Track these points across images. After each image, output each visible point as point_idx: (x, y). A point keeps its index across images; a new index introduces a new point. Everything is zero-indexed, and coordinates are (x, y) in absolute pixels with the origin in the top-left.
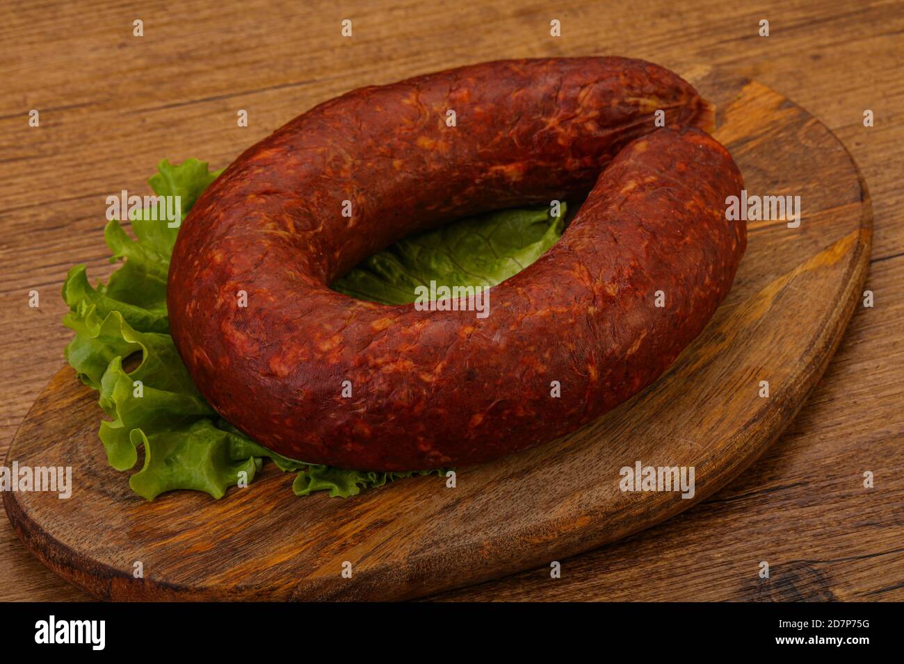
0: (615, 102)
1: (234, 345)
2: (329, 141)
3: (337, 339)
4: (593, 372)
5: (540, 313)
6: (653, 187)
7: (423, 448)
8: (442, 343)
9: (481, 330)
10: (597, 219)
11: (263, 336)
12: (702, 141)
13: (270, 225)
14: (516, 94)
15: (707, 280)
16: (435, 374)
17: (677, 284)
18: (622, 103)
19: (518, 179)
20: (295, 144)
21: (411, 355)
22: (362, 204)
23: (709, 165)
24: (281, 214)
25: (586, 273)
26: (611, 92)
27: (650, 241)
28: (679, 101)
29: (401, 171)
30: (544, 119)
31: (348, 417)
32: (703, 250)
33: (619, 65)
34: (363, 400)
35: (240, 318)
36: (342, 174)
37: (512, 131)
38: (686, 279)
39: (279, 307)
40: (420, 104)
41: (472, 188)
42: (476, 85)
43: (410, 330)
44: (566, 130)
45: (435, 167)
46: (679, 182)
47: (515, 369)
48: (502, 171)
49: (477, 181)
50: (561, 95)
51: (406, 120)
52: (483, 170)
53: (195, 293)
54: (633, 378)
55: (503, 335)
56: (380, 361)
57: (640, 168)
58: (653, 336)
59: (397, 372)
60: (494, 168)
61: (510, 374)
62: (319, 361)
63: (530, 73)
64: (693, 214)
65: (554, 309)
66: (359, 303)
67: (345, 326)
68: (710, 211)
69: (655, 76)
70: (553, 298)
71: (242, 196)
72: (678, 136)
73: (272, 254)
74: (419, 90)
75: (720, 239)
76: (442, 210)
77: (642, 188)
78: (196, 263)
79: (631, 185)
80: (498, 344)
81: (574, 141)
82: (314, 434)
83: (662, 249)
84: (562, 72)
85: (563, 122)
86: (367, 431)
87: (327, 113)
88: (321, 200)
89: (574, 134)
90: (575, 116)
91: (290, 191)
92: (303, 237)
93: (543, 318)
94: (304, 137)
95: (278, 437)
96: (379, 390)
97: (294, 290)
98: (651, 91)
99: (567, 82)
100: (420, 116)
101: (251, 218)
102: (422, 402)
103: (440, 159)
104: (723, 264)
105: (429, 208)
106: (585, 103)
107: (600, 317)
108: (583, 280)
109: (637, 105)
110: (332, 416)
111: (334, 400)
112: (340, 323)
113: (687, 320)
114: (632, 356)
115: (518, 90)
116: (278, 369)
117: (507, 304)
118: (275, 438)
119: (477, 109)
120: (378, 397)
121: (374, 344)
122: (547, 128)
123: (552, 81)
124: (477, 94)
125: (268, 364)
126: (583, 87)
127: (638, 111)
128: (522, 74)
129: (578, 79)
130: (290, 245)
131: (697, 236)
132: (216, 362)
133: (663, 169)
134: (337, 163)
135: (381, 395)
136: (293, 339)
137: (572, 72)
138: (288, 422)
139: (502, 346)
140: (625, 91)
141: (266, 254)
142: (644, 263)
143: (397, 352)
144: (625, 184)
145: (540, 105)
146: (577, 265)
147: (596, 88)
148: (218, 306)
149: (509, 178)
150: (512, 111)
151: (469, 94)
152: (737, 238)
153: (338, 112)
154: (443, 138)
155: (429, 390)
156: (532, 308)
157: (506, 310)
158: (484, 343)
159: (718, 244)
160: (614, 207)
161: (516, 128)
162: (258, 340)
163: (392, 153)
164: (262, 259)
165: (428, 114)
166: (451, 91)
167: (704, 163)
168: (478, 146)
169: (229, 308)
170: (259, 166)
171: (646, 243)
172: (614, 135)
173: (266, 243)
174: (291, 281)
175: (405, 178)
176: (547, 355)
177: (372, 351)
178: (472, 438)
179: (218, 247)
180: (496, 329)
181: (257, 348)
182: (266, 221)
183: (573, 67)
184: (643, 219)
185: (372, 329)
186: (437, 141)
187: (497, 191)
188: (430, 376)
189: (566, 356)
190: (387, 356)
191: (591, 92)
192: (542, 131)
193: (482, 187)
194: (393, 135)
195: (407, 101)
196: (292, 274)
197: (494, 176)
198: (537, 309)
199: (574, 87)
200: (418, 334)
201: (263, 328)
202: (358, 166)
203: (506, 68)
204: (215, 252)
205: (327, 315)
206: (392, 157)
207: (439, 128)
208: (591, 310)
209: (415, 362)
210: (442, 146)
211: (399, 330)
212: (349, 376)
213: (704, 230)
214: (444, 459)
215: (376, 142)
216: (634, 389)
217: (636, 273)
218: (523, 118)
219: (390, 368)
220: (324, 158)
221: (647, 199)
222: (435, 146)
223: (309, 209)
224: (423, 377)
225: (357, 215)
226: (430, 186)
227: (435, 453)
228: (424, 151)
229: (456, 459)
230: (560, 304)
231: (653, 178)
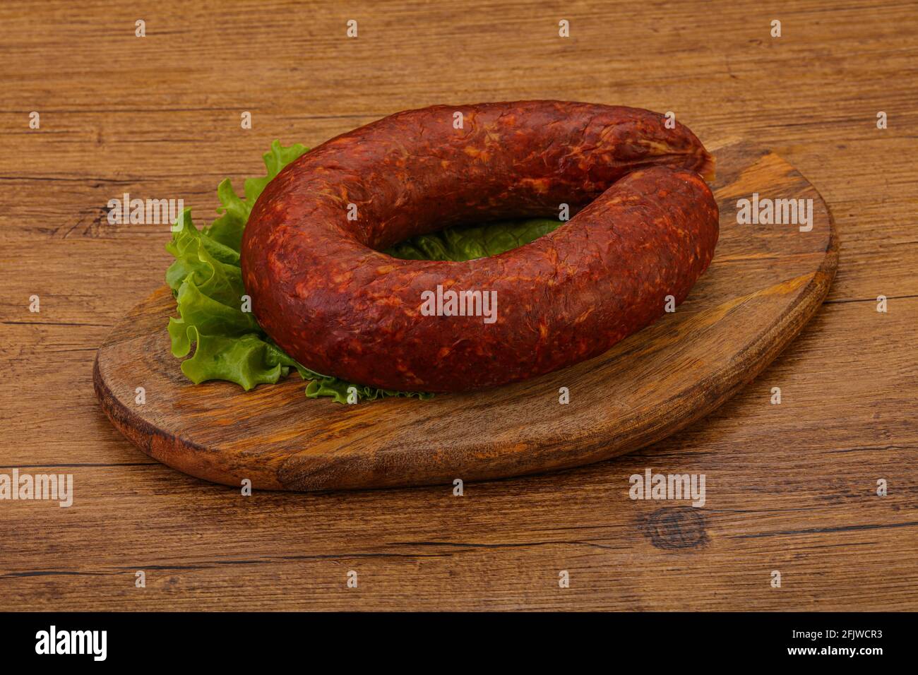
0: (629, 141)
1: (274, 271)
2: (394, 138)
3: (348, 275)
4: (544, 330)
5: (510, 278)
6: (633, 204)
7: (400, 368)
9: (460, 284)
10: (580, 220)
11: (295, 267)
12: (689, 179)
13: (327, 191)
14: (552, 125)
15: (658, 280)
16: (416, 311)
17: (629, 276)
18: (635, 143)
19: (543, 192)
20: (366, 137)
21: (401, 294)
22: (410, 190)
23: (687, 197)
24: (338, 185)
25: (555, 256)
26: (628, 133)
27: (615, 241)
28: (687, 150)
29: (447, 170)
30: (570, 147)
31: (346, 335)
32: (660, 256)
33: (640, 113)
34: (359, 323)
35: (282, 251)
36: (398, 164)
37: (543, 153)
38: (638, 274)
39: (312, 247)
40: (475, 122)
41: (506, 193)
42: (523, 114)
43: (406, 277)
44: (586, 158)
45: (476, 171)
46: (656, 204)
48: (531, 183)
49: (510, 188)
50: (588, 130)
52: (516, 180)
53: (256, 231)
54: (579, 342)
56: (376, 295)
57: (629, 190)
58: (599, 312)
59: (387, 305)
60: (525, 180)
62: (332, 289)
63: (569, 111)
64: (659, 228)
65: (521, 277)
66: (374, 253)
67: (357, 267)
68: (674, 228)
70: (522, 270)
71: (312, 168)
72: (671, 173)
73: (320, 210)
74: (477, 111)
75: (678, 251)
76: (480, 208)
77: (624, 203)
78: (264, 210)
79: (617, 200)
81: (592, 167)
83: (623, 248)
84: (594, 114)
85: (584, 151)
86: (359, 348)
87: (400, 118)
88: (374, 180)
89: (592, 162)
90: (596, 148)
91: (351, 169)
93: (511, 282)
94: (375, 133)
95: (296, 347)
96: (371, 317)
97: (327, 236)
98: (662, 138)
99: (595, 121)
100: (472, 130)
101: (314, 183)
102: (403, 332)
103: (481, 165)
104: (677, 271)
105: (469, 204)
106: (605, 139)
107: (558, 290)
108: (550, 260)
109: (648, 146)
110: (335, 333)
111: (337, 321)
112: (354, 264)
113: (634, 306)
114: (579, 324)
115: (555, 122)
116: (301, 292)
117: (486, 269)
118: (293, 347)
119: (519, 132)
120: (370, 323)
121: (375, 282)
122: (572, 154)
123: (585, 119)
124: (521, 120)
125: (295, 288)
126: (606, 126)
127: (648, 152)
128: (562, 111)
129: (605, 120)
130: (339, 208)
131: (656, 245)
132: (260, 284)
133: (647, 192)
134: (396, 155)
135: (373, 321)
136: (316, 271)
137: (601, 115)
138: (303, 334)
140: (640, 134)
141: (316, 210)
142: (603, 255)
143: (391, 291)
144: (612, 199)
145: (569, 135)
146: (550, 249)
147: (617, 129)
148: (269, 242)
149: (536, 190)
150: (546, 137)
151: (515, 120)
152: (696, 255)
153: (409, 119)
154: (487, 150)
155: (409, 323)
156: (505, 274)
157: (484, 273)
159: (675, 255)
160: (596, 213)
161: (547, 151)
162: (291, 269)
163: (443, 154)
164: (312, 212)
165: (478, 130)
166: (502, 115)
167: (683, 195)
168: (514, 161)
169: (277, 243)
170: (334, 149)
171: (611, 241)
172: (627, 168)
173: (319, 202)
174: (328, 230)
175: (450, 176)
176: (507, 311)
177: (372, 287)
178: (440, 366)
179: (282, 199)
180: (472, 285)
181: (289, 275)
182: (324, 187)
183: (604, 111)
184: (615, 225)
185: (377, 272)
186: (481, 152)
187: (526, 199)
188: (413, 312)
189: (523, 314)
190: (383, 293)
191: (612, 131)
192: (567, 155)
193: (514, 194)
194: (447, 141)
196: (331, 226)
197: (524, 186)
198: (507, 275)
199: (599, 126)
200: (411, 280)
201: (297, 260)
202: (413, 160)
203: (551, 105)
204: (278, 202)
205: (346, 257)
206: (442, 158)
207: (485, 142)
208: (551, 282)
209: (403, 300)
210: (484, 155)
211: (397, 275)
212: (351, 303)
213: (663, 241)
214: (418, 381)
215: (431, 144)
216: (580, 353)
217: (595, 262)
218: (554, 144)
219: (383, 301)
220: (386, 150)
221: (625, 211)
222: (479, 154)
223: (363, 185)
224: (406, 312)
225: (404, 197)
226: (470, 186)
227: (410, 374)
228: (469, 157)
229: (427, 383)
230: (527, 274)
231: (636, 198)
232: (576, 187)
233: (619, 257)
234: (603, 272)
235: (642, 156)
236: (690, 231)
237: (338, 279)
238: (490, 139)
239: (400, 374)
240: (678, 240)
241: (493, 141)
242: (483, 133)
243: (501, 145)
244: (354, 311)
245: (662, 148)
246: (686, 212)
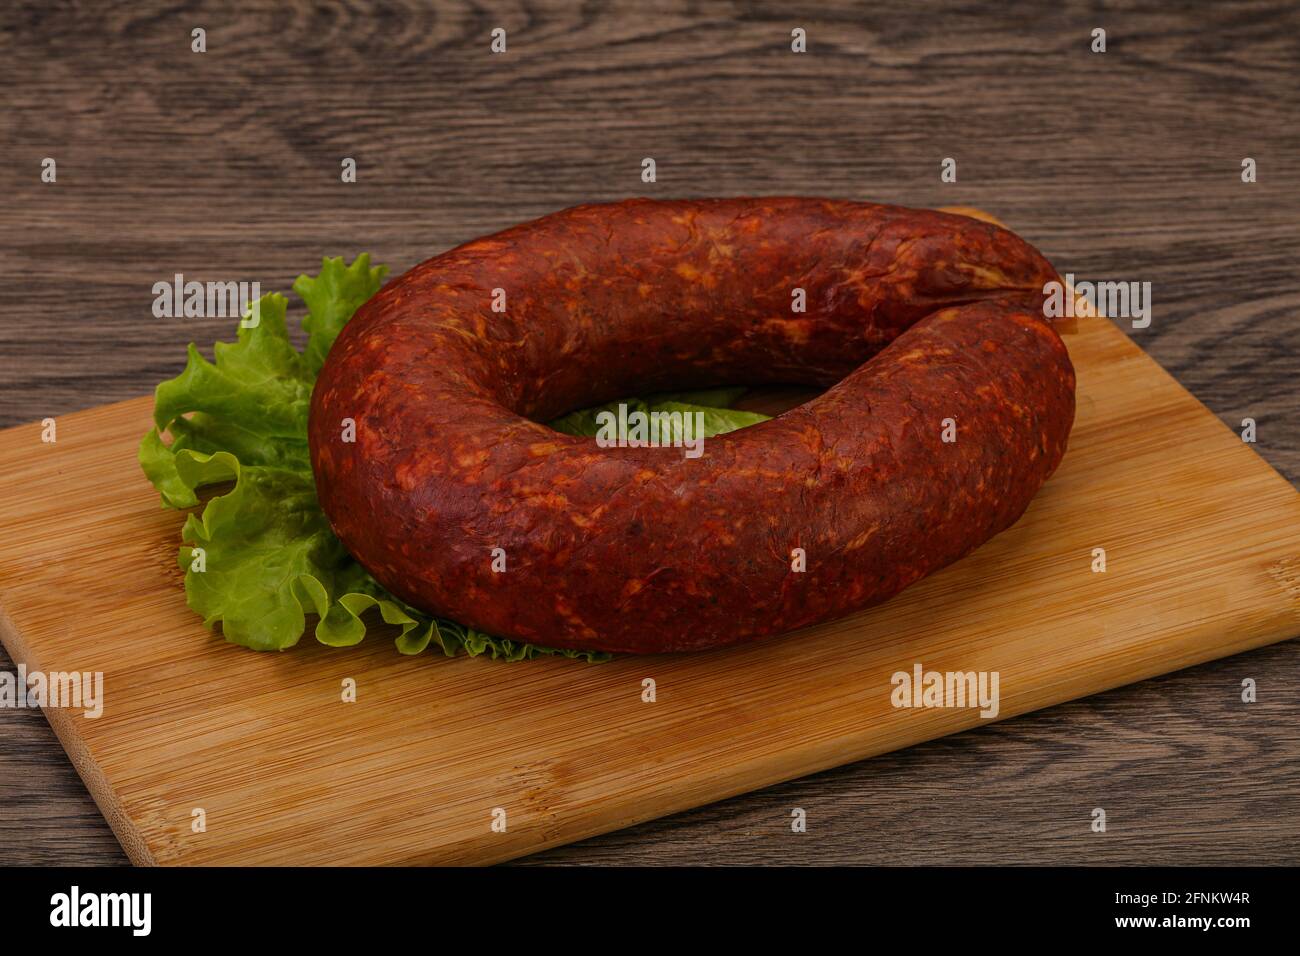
0: (941, 264)
1: (361, 444)
2: (564, 245)
3: (482, 456)
4: (796, 559)
5: (745, 472)
6: (942, 361)
7: (563, 611)
8: (609, 484)
9: (663, 477)
10: (857, 384)
11: (397, 439)
12: (1030, 324)
13: (453, 321)
14: (819, 235)
15: (981, 486)
16: (590, 519)
17: (936, 477)
18: (951, 267)
19: (802, 342)
20: (521, 242)
21: (567, 491)
22: (587, 329)
23: (1027, 353)
24: (472, 312)
25: (818, 439)
26: (939, 251)
27: (914, 420)
28: (1032, 282)
29: (647, 300)
30: (846, 271)
31: (475, 552)
32: (984, 446)
33: (960, 223)
35: (377, 414)
36: (568, 285)
37: (802, 279)
38: (950, 476)
39: (426, 409)
40: (695, 227)
41: (740, 342)
42: (772, 216)
43: (575, 462)
44: (871, 288)
45: (694, 304)
46: (979, 362)
47: (694, 532)
48: (781, 326)
49: (748, 334)
50: (875, 246)
51: (669, 241)
52: (758, 321)
53: (337, 380)
54: (851, 581)
55: (688, 489)
56: (526, 489)
57: (935, 338)
58: (887, 533)
59: (544, 507)
60: (772, 321)
61: (686, 538)
62: (454, 477)
63: (845, 214)
64: (984, 401)
65: (763, 472)
66: (525, 422)
67: (497, 443)
68: (1008, 403)
69: (1004, 244)
70: (765, 459)
71: (431, 285)
72: (1001, 312)
73: (441, 351)
74: (700, 210)
75: (1013, 439)
76: (698, 363)
77: (928, 360)
78: (350, 348)
79: (916, 354)
80: (679, 499)
81: (881, 303)
82: (432, 570)
83: (927, 432)
84: (885, 220)
85: (868, 278)
87: (573, 216)
88: (531, 309)
89: (880, 296)
90: (888, 273)
92: (493, 347)
93: (746, 479)
94: (535, 235)
96: (517, 525)
97: (450, 392)
98: (994, 260)
99: (888, 231)
100: (690, 239)
101: (432, 309)
102: (568, 550)
103: (702, 294)
104: (1010, 471)
105: (679, 356)
106: (903, 259)
107: (820, 496)
108: (810, 445)
109: (970, 274)
110: (457, 548)
111: (461, 529)
112: (491, 438)
113: (941, 527)
114: (854, 552)
115: (822, 231)
116: (403, 480)
117: (707, 456)
118: (388, 569)
119: (765, 244)
120: (515, 534)
121: (525, 470)
122: (848, 281)
123: (873, 228)
124: (768, 226)
125: (394, 473)
126: (904, 240)
127: (970, 283)
128: (836, 214)
129: (904, 231)
130: (471, 349)
131: (980, 428)
132: (339, 465)
133: (964, 344)
134: (566, 271)
135: (518, 531)
136: (430, 446)
137: (898, 222)
138: (404, 548)
139: (684, 502)
140: (958, 254)
141: (434, 350)
142: (895, 441)
143: (550, 484)
144: (909, 352)
145: (845, 253)
146: (810, 429)
147: (922, 245)
148: (356, 397)
149: (789, 338)
150: (807, 254)
151: (760, 225)
152: (1040, 446)
153: (589, 217)
154: (712, 270)
155: (578, 537)
156: (736, 466)
157: (702, 462)
158: (662, 493)
159: (1008, 445)
160: (883, 374)
161: (809, 275)
162: (390, 442)
163: (643, 274)
164: (427, 354)
165: (700, 238)
166: (738, 218)
167: (1022, 349)
168: (755, 290)
169: (368, 400)
170: (467, 258)
171: (908, 420)
173: (439, 338)
174: (452, 383)
175: (651, 309)
176: (738, 525)
177: (520, 476)
178: (626, 609)
179: (381, 332)
180: (682, 480)
181: (387, 451)
182: (449, 316)
183: (902, 216)
184: (914, 394)
185: (529, 452)
186: (702, 273)
187: (773, 352)
188: (585, 520)
189: (764, 530)
190: (537, 486)
191: (913, 248)
192: (840, 284)
193: (753, 344)
194: (648, 255)
195: (678, 220)
196: (456, 377)
197: (770, 331)
198: (740, 468)
199: (893, 239)
200: (584, 467)
201: (400, 429)
202: (593, 281)
203: (819, 205)
204: (373, 337)
205: (480, 427)
206: (639, 280)
207: (710, 257)
208: (810, 482)
209: (570, 499)
210: (708, 280)
211: (562, 460)
212: (485, 501)
213: (992, 422)
214: (589, 633)
215: (623, 257)
216: (853, 598)
217: (882, 452)
218: (820, 265)
219: (538, 501)
220: (551, 262)
221: (929, 373)
222: (700, 278)
223: (512, 317)
224: (574, 519)
225: (577, 340)
226: (683, 327)
227: (575, 621)
228: (683, 280)
229: (604, 636)
230: (772, 467)
231: (947, 351)
232: (854, 335)
233: (920, 446)
234: (893, 468)
235: (962, 289)
236: (1032, 409)
237: (466, 461)
238: (718, 252)
239: (560, 621)
240: (1016, 423)
241: (723, 257)
242: (708, 244)
243: (735, 264)
244: (490, 514)
245: (992, 277)
246: (1025, 377)
